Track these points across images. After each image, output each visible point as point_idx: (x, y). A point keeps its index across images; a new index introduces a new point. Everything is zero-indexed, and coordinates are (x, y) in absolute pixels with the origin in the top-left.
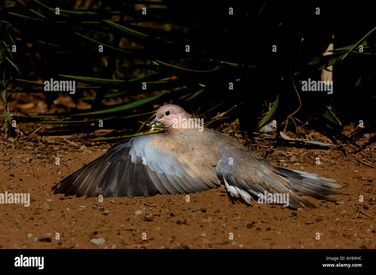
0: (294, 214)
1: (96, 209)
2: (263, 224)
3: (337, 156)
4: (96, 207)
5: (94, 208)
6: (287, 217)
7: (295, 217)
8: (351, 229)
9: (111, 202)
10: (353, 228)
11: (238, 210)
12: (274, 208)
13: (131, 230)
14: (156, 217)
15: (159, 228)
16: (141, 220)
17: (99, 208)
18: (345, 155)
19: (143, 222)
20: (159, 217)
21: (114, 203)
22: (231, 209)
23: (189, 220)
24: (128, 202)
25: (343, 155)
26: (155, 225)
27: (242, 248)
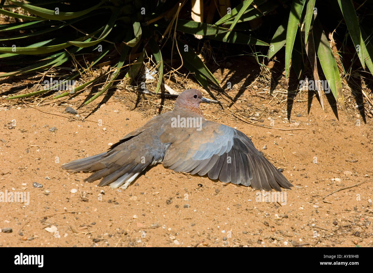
0: (200, 185)
1: (36, 187)
2: (179, 199)
3: (216, 111)
4: (36, 185)
5: (34, 186)
6: (195, 189)
7: (201, 188)
8: (250, 200)
9: (47, 178)
10: (251, 199)
11: (154, 183)
12: (182, 178)
13: (74, 213)
14: (89, 195)
15: (96, 210)
16: (78, 201)
17: (39, 186)
18: (223, 109)
19: (80, 202)
20: (91, 195)
21: (49, 180)
22: (148, 182)
23: (118, 198)
24: (60, 177)
25: (221, 109)
26: (91, 206)
27: (170, 231)
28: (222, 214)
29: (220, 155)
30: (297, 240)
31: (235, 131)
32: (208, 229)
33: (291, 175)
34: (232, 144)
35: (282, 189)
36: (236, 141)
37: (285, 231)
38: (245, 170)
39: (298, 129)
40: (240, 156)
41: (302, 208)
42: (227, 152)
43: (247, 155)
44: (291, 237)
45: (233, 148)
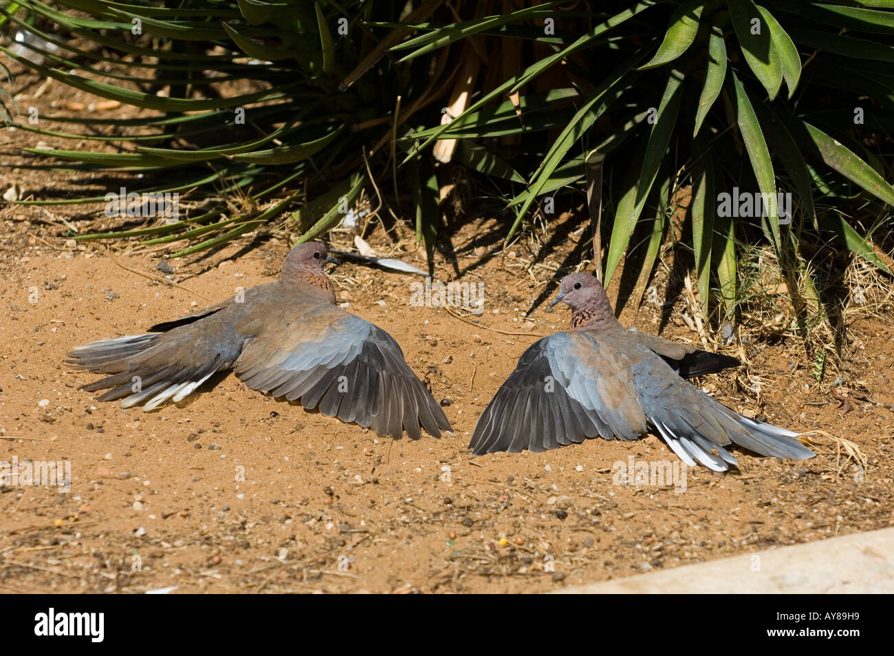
6: (261, 419)
27: (146, 487)
28: (267, 467)
29: (330, 367)
30: (357, 522)
31: (374, 329)
32: (216, 488)
33: (460, 412)
34: (358, 352)
35: (424, 434)
36: (368, 348)
37: (349, 506)
38: (369, 400)
39: (530, 333)
40: (366, 375)
41: (419, 470)
42: (346, 364)
43: (380, 374)
44: (354, 516)
45: (358, 359)
